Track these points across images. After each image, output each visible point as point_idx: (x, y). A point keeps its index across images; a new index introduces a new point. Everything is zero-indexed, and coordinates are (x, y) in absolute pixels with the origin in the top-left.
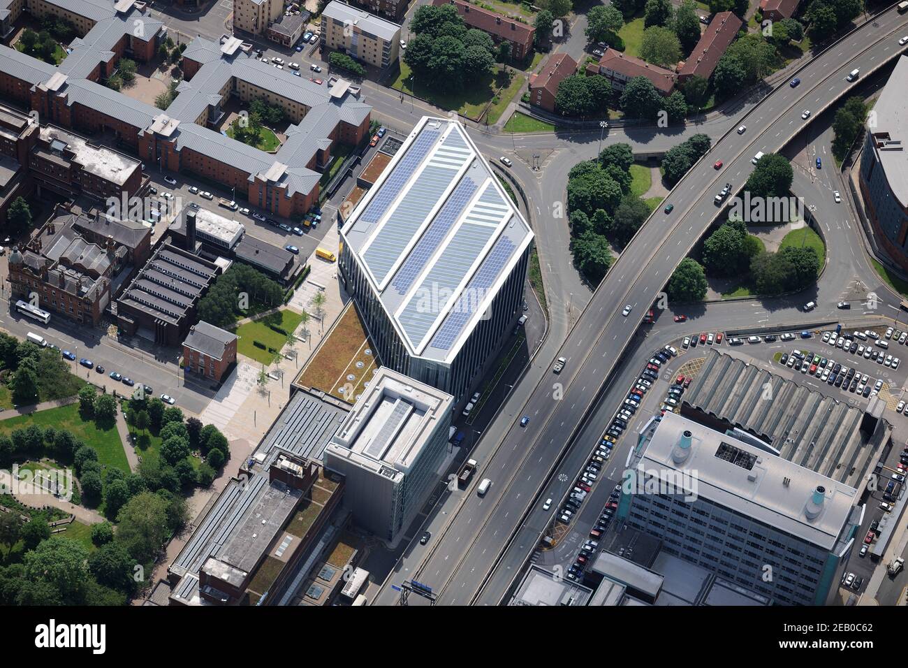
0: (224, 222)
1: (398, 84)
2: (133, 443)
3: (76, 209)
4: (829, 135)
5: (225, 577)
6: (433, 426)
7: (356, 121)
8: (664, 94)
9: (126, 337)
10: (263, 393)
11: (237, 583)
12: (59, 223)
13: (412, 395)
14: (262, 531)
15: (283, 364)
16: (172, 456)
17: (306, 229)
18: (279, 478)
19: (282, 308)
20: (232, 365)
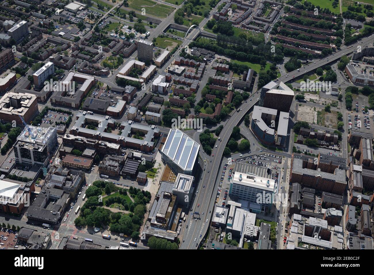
0: (138, 153)
1: (162, 125)
2: (132, 197)
3: (109, 155)
4: (244, 122)
5: (161, 216)
6: (191, 182)
7: (157, 132)
8: (212, 119)
9: (125, 178)
10: (154, 184)
11: (164, 217)
12: (106, 158)
13: (186, 177)
14: (165, 207)
15: (156, 178)
16: (141, 198)
17: (153, 153)
18: (165, 197)
19: (153, 168)
20: (147, 179)
